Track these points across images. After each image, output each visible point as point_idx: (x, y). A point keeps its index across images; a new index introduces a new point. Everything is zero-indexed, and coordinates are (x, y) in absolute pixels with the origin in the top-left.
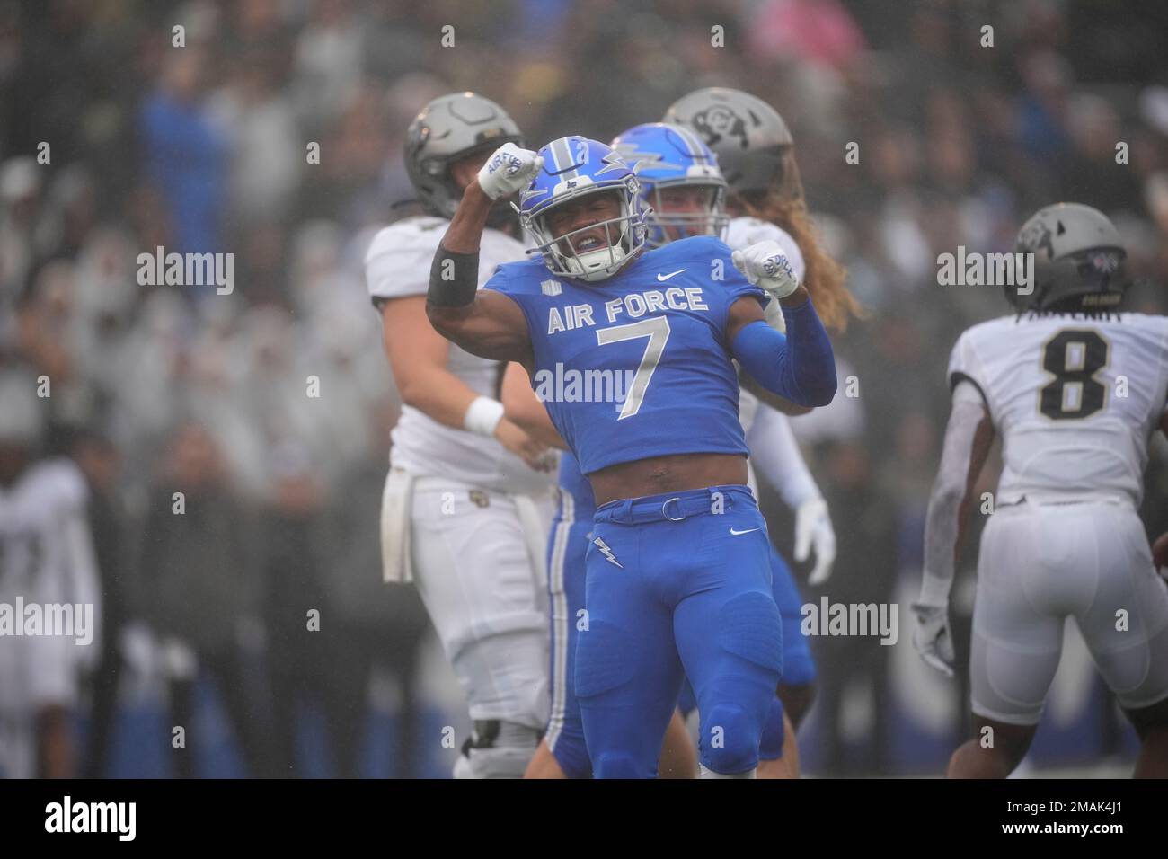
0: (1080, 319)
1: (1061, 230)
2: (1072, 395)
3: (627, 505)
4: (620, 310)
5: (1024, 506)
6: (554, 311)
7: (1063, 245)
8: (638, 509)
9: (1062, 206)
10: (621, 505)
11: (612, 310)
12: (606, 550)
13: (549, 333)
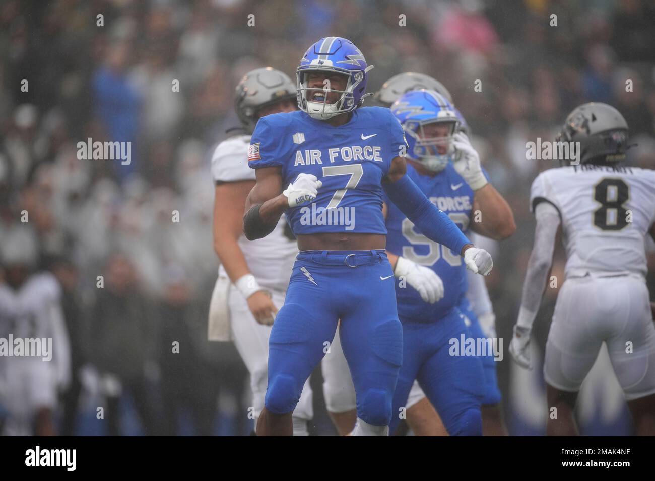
0: (610, 172)
1: (594, 118)
2: (612, 216)
3: (324, 253)
4: (337, 155)
5: (588, 278)
6: (299, 153)
7: (595, 127)
8: (331, 257)
9: (592, 104)
10: (321, 252)
11: (333, 153)
12: (308, 274)
13: (295, 165)
